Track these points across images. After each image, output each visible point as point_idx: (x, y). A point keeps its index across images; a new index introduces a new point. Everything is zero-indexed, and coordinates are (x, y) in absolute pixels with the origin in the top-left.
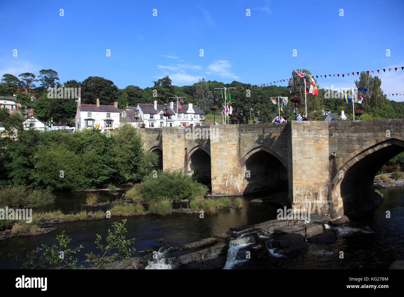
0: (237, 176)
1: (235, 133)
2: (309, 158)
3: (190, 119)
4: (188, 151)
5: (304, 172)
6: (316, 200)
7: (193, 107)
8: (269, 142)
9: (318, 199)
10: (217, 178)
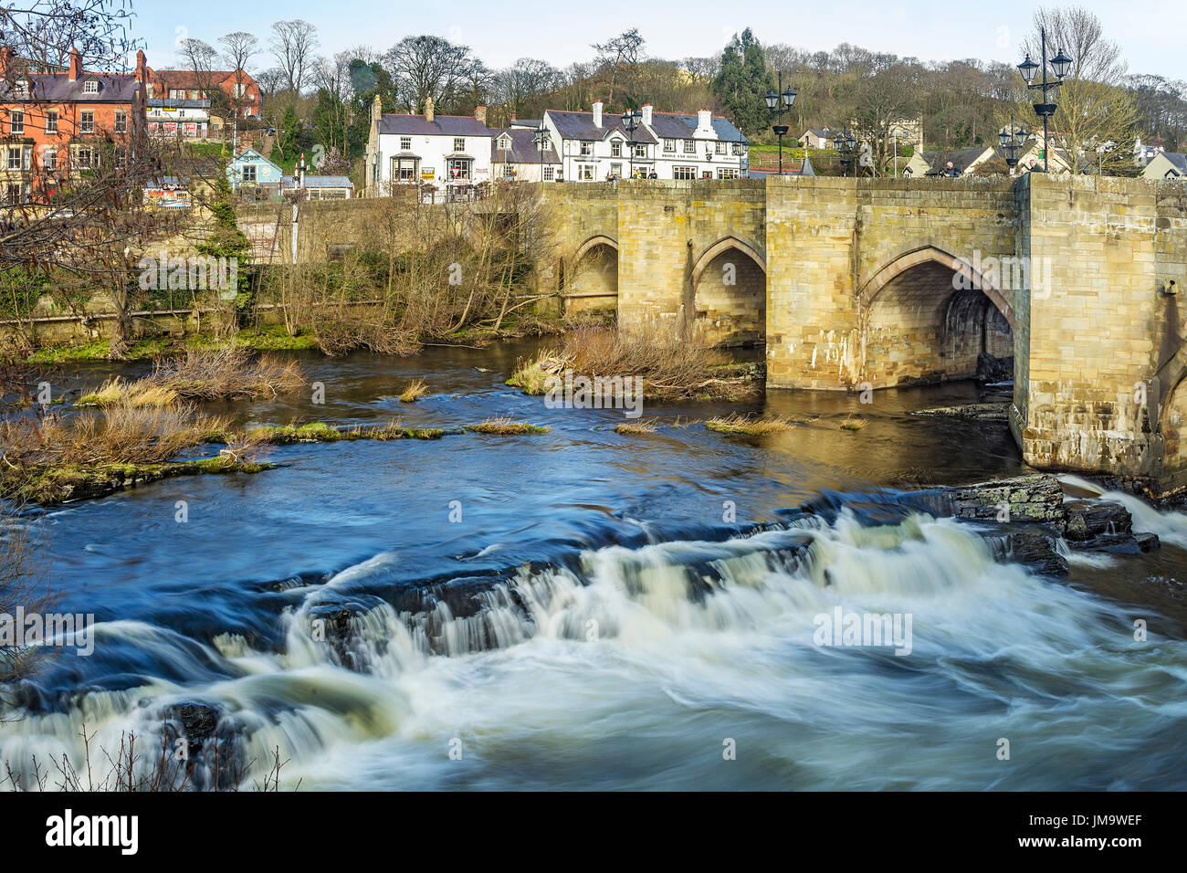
0: (847, 335)
1: (844, 202)
2: (1086, 293)
3: (701, 154)
4: (696, 254)
5: (1066, 335)
6: (1105, 428)
7: (714, 123)
8: (954, 238)
9: (1110, 425)
10: (783, 339)
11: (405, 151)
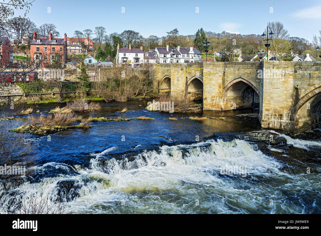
0: (221, 98)
1: (221, 68)
2: (277, 88)
3: (191, 57)
4: (188, 80)
5: (272, 98)
6: (281, 119)
7: (193, 50)
8: (246, 75)
10: (207, 99)
11: (125, 56)
